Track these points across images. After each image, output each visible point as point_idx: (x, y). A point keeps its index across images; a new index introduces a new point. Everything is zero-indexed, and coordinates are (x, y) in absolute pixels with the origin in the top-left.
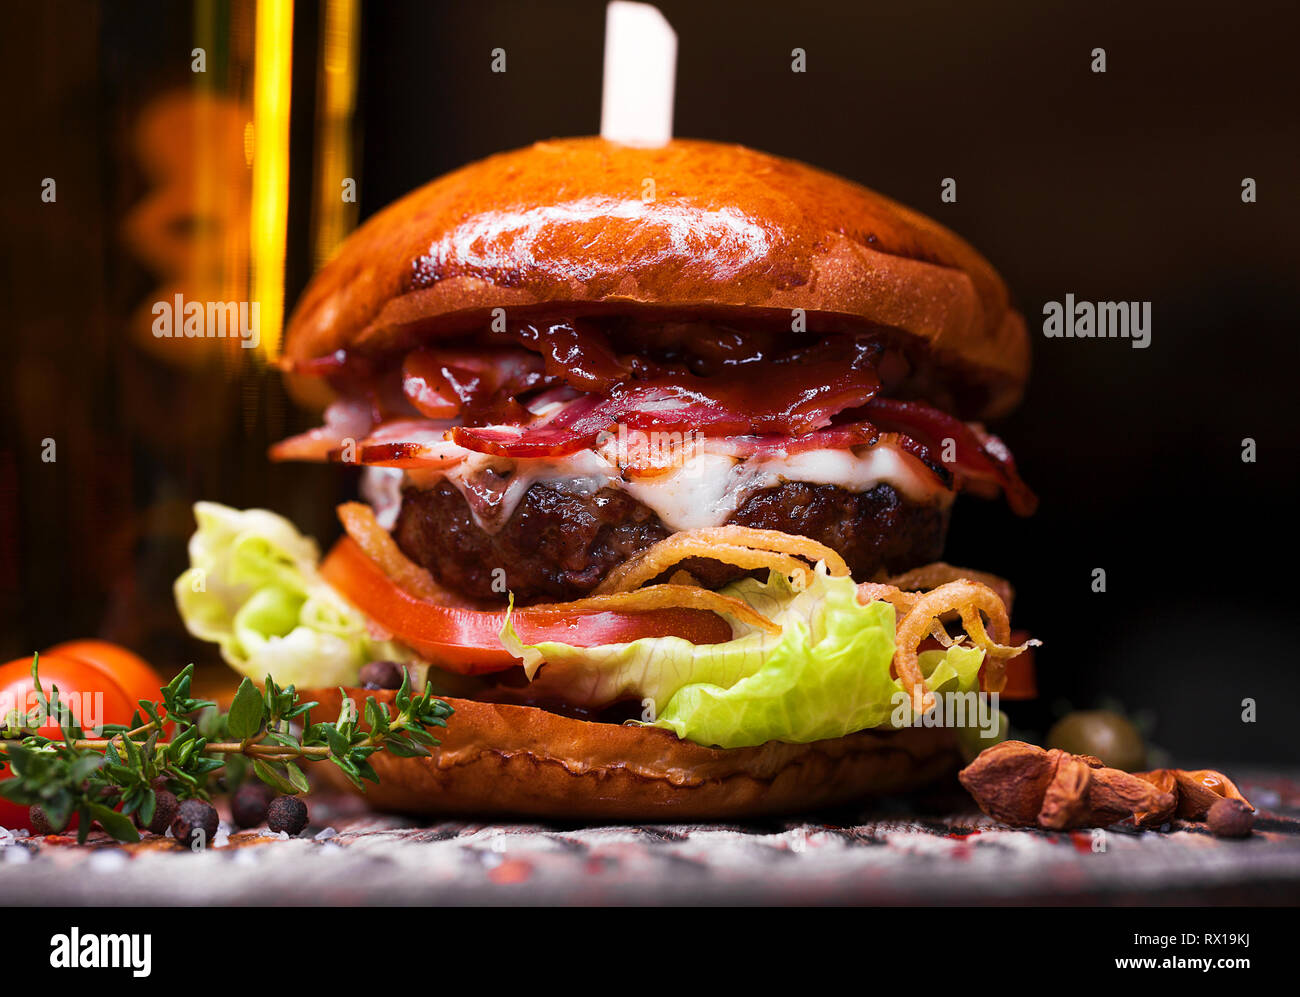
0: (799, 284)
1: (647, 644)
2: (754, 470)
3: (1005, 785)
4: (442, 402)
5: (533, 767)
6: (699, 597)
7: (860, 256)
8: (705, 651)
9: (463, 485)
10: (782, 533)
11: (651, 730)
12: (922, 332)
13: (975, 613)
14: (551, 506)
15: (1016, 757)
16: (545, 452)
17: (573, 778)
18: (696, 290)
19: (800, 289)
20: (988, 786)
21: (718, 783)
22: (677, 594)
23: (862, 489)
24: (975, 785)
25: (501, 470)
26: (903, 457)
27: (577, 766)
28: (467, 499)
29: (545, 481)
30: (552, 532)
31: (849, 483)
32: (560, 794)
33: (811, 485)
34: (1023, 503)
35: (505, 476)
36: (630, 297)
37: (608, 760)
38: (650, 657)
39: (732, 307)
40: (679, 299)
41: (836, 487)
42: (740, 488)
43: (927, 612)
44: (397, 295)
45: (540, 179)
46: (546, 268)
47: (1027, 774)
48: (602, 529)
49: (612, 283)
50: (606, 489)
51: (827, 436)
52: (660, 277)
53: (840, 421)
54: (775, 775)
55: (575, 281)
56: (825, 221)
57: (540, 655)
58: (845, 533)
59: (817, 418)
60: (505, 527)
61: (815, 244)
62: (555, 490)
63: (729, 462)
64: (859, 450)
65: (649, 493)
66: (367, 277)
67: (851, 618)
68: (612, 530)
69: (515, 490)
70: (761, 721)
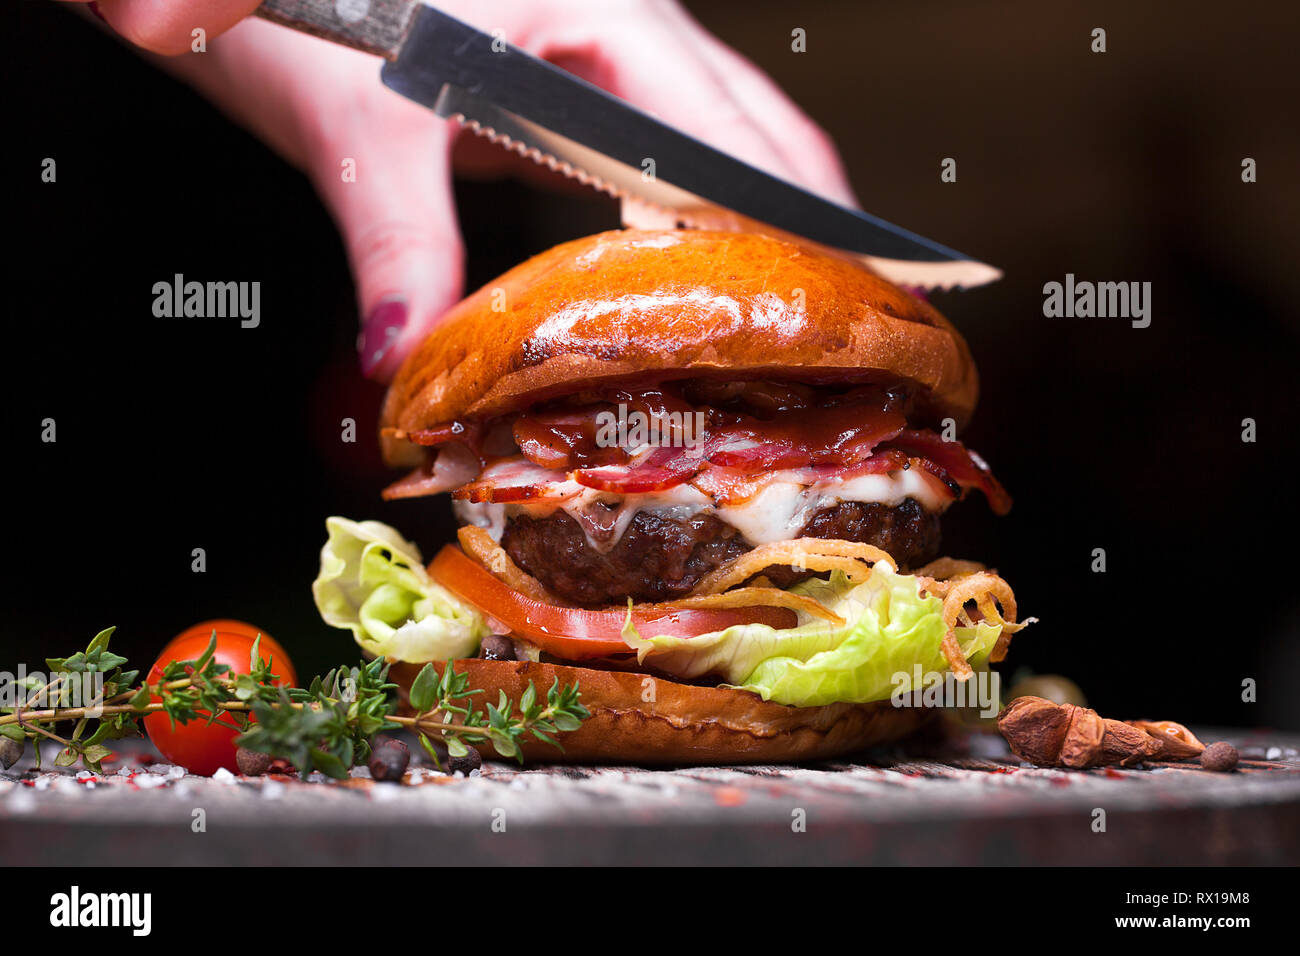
0: (842, 347)
1: (738, 630)
2: (817, 494)
3: (1035, 732)
4: (558, 454)
5: (640, 723)
6: (778, 597)
7: (883, 322)
8: (784, 635)
9: (578, 516)
10: (846, 542)
11: (740, 692)
12: (927, 381)
13: (988, 597)
14: (655, 530)
15: (1043, 710)
16: (651, 488)
17: (676, 731)
18: (762, 356)
19: (843, 350)
20: (1021, 733)
21: (787, 734)
22: (761, 595)
23: (897, 504)
24: (1011, 732)
25: (609, 503)
26: (923, 476)
27: (679, 721)
28: (582, 525)
29: (648, 509)
30: (655, 550)
31: (889, 500)
32: (660, 744)
33: (859, 504)
34: (1001, 504)
35: (616, 507)
36: (711, 363)
37: (703, 716)
38: (741, 639)
39: (791, 367)
40: (749, 363)
41: (880, 504)
42: (804, 510)
43: (959, 599)
44: (509, 372)
45: (617, 271)
46: (641, 343)
47: (1050, 724)
48: (697, 546)
49: (696, 352)
50: (700, 514)
51: (871, 463)
52: (735, 345)
53: (878, 451)
54: (830, 728)
55: (666, 353)
56: (852, 295)
57: (652, 645)
58: (884, 540)
59: (862, 451)
60: (615, 548)
61: (850, 314)
62: (656, 517)
63: (797, 489)
64: (892, 473)
65: (735, 516)
66: (474, 358)
67: (914, 608)
68: (704, 546)
69: (623, 519)
70: (835, 688)
